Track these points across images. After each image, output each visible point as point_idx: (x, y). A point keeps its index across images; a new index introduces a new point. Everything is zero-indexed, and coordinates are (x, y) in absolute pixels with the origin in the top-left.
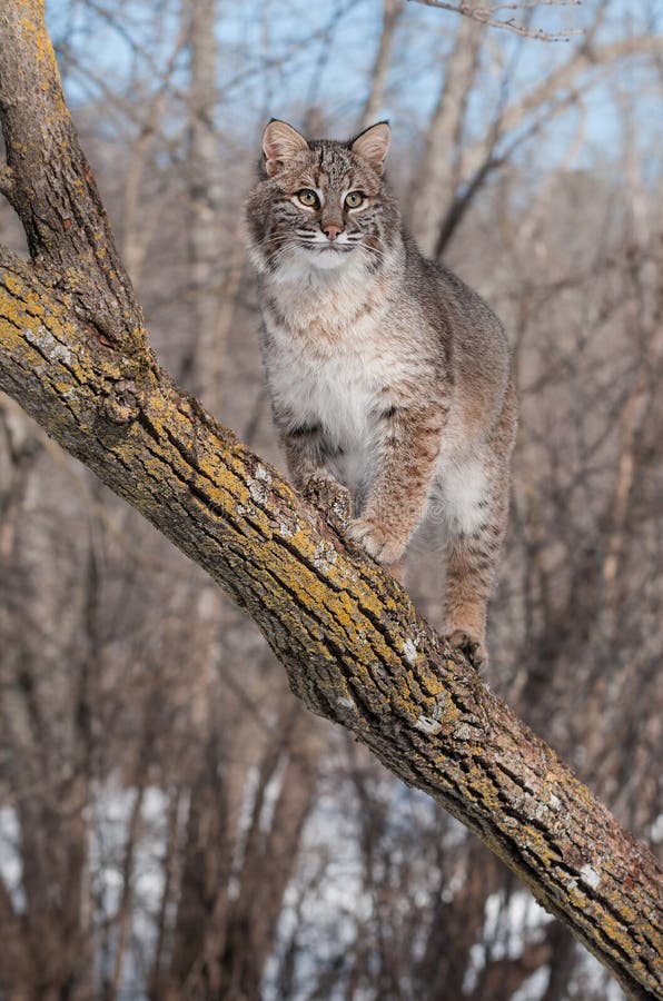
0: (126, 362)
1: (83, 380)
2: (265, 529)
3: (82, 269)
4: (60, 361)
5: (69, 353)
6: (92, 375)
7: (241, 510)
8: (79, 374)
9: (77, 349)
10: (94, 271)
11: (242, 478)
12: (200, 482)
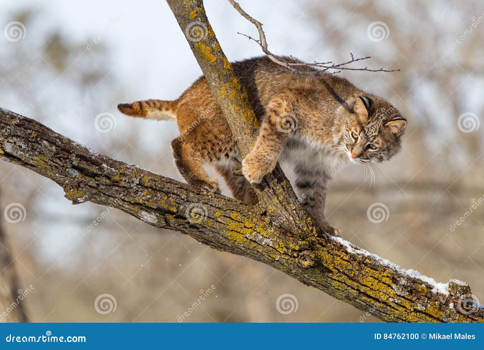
0: (301, 242)
1: (282, 252)
2: (408, 306)
3: (274, 206)
4: (268, 245)
5: (271, 242)
6: (285, 249)
7: (391, 300)
8: (280, 250)
9: (275, 240)
10: (279, 206)
11: (389, 286)
12: (363, 289)
